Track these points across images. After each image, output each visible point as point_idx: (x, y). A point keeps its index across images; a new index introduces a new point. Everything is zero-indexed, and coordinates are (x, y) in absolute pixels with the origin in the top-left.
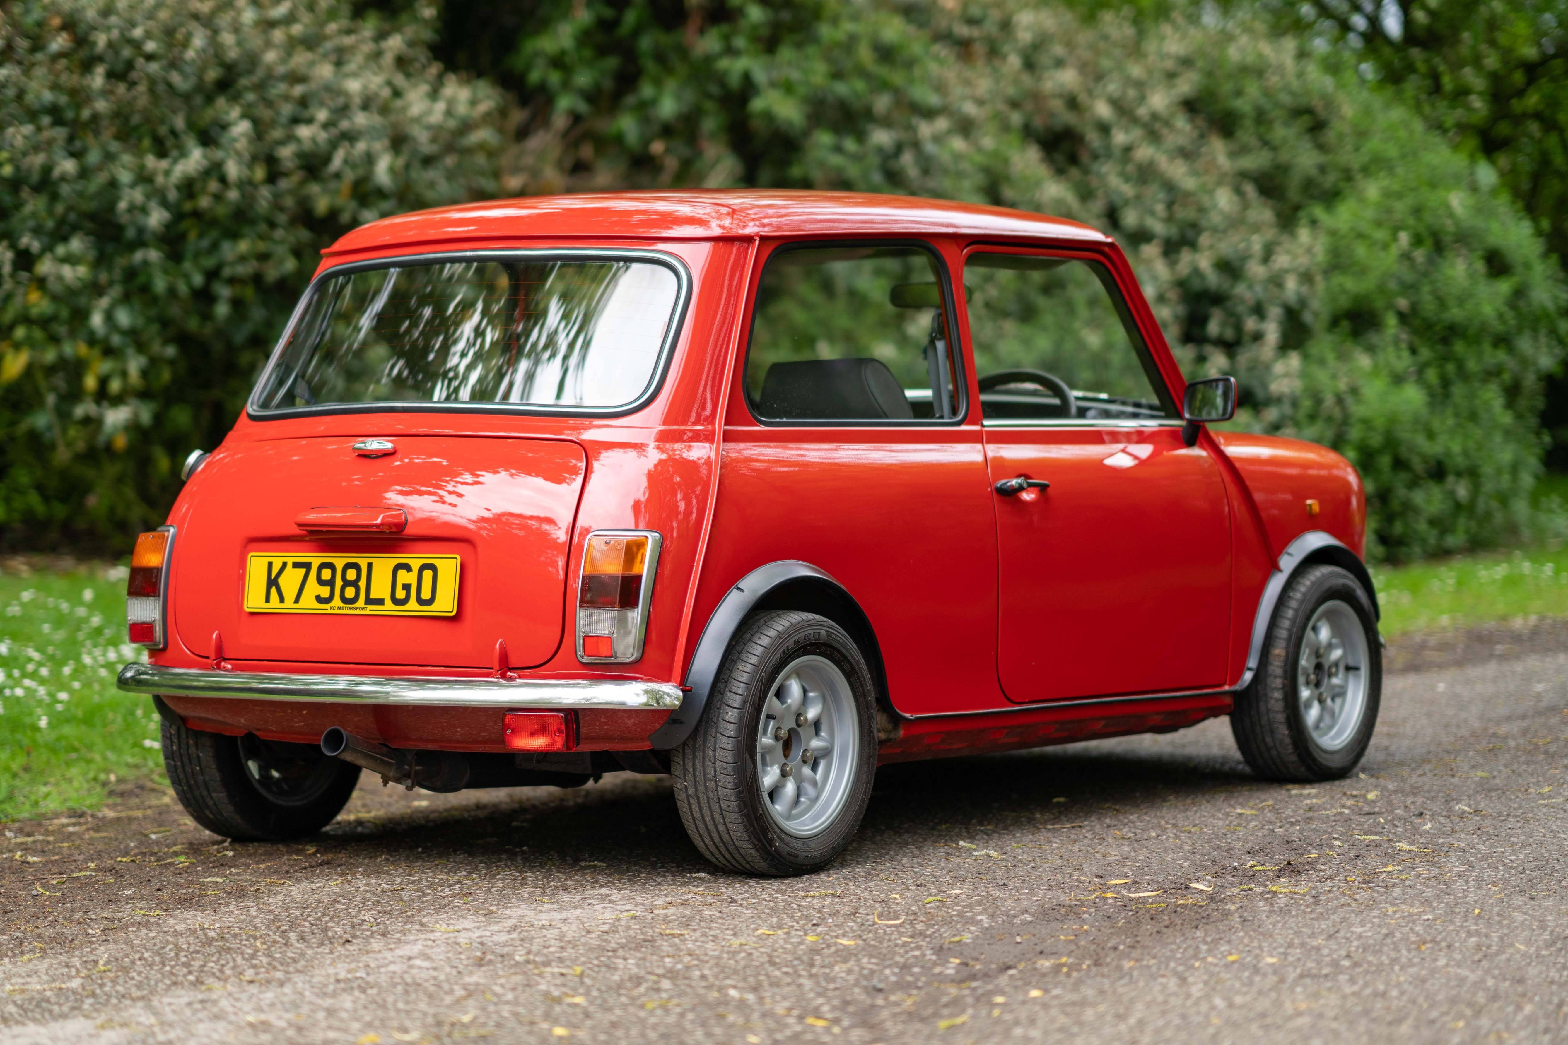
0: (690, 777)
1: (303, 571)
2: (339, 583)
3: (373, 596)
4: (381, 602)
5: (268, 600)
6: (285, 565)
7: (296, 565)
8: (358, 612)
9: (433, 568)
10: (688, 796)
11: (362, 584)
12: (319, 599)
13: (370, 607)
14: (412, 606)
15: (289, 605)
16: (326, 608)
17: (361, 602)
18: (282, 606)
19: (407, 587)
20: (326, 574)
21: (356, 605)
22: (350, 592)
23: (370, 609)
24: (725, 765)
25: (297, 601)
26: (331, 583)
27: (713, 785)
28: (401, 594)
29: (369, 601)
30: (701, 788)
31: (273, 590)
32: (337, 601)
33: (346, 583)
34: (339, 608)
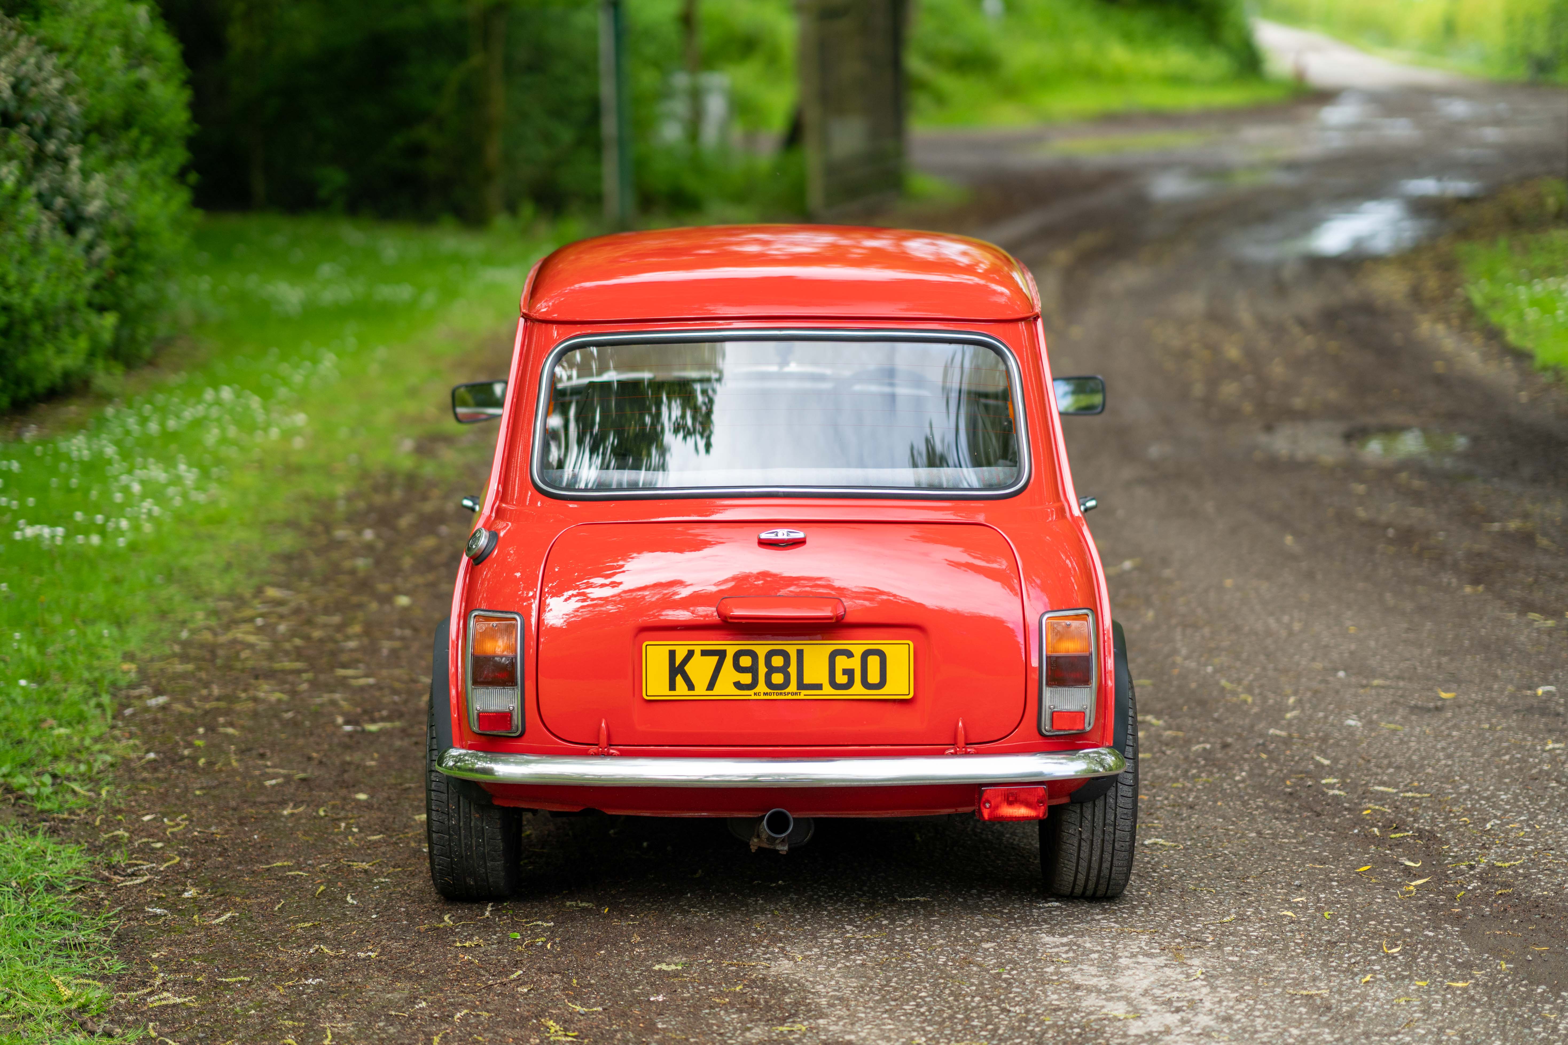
0: (1087, 823)
1: (715, 659)
2: (762, 670)
3: (807, 680)
4: (819, 687)
5: (672, 687)
6: (691, 654)
7: (704, 653)
8: (790, 697)
9: (882, 655)
10: (1080, 840)
11: (793, 670)
12: (738, 685)
13: (804, 692)
14: (858, 690)
15: (701, 690)
16: (750, 695)
17: (793, 687)
18: (691, 693)
19: (849, 673)
20: (746, 661)
21: (786, 691)
22: (778, 678)
23: (804, 694)
24: (1125, 811)
25: (711, 686)
26: (753, 670)
27: (1111, 829)
28: (841, 679)
29: (801, 686)
30: (1098, 832)
31: (679, 679)
32: (762, 687)
33: (771, 670)
34: (765, 694)
